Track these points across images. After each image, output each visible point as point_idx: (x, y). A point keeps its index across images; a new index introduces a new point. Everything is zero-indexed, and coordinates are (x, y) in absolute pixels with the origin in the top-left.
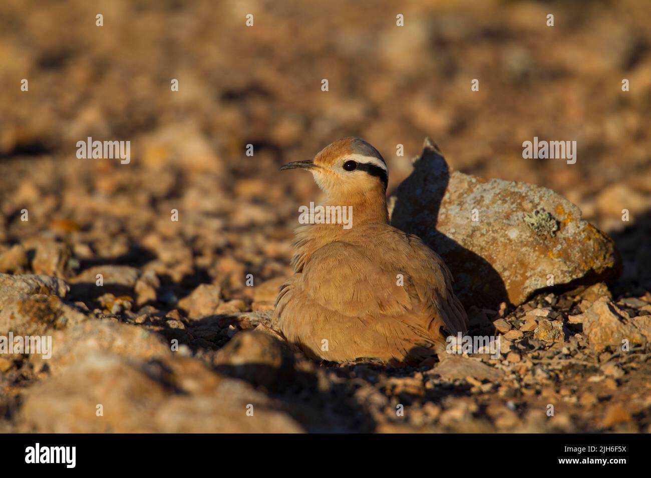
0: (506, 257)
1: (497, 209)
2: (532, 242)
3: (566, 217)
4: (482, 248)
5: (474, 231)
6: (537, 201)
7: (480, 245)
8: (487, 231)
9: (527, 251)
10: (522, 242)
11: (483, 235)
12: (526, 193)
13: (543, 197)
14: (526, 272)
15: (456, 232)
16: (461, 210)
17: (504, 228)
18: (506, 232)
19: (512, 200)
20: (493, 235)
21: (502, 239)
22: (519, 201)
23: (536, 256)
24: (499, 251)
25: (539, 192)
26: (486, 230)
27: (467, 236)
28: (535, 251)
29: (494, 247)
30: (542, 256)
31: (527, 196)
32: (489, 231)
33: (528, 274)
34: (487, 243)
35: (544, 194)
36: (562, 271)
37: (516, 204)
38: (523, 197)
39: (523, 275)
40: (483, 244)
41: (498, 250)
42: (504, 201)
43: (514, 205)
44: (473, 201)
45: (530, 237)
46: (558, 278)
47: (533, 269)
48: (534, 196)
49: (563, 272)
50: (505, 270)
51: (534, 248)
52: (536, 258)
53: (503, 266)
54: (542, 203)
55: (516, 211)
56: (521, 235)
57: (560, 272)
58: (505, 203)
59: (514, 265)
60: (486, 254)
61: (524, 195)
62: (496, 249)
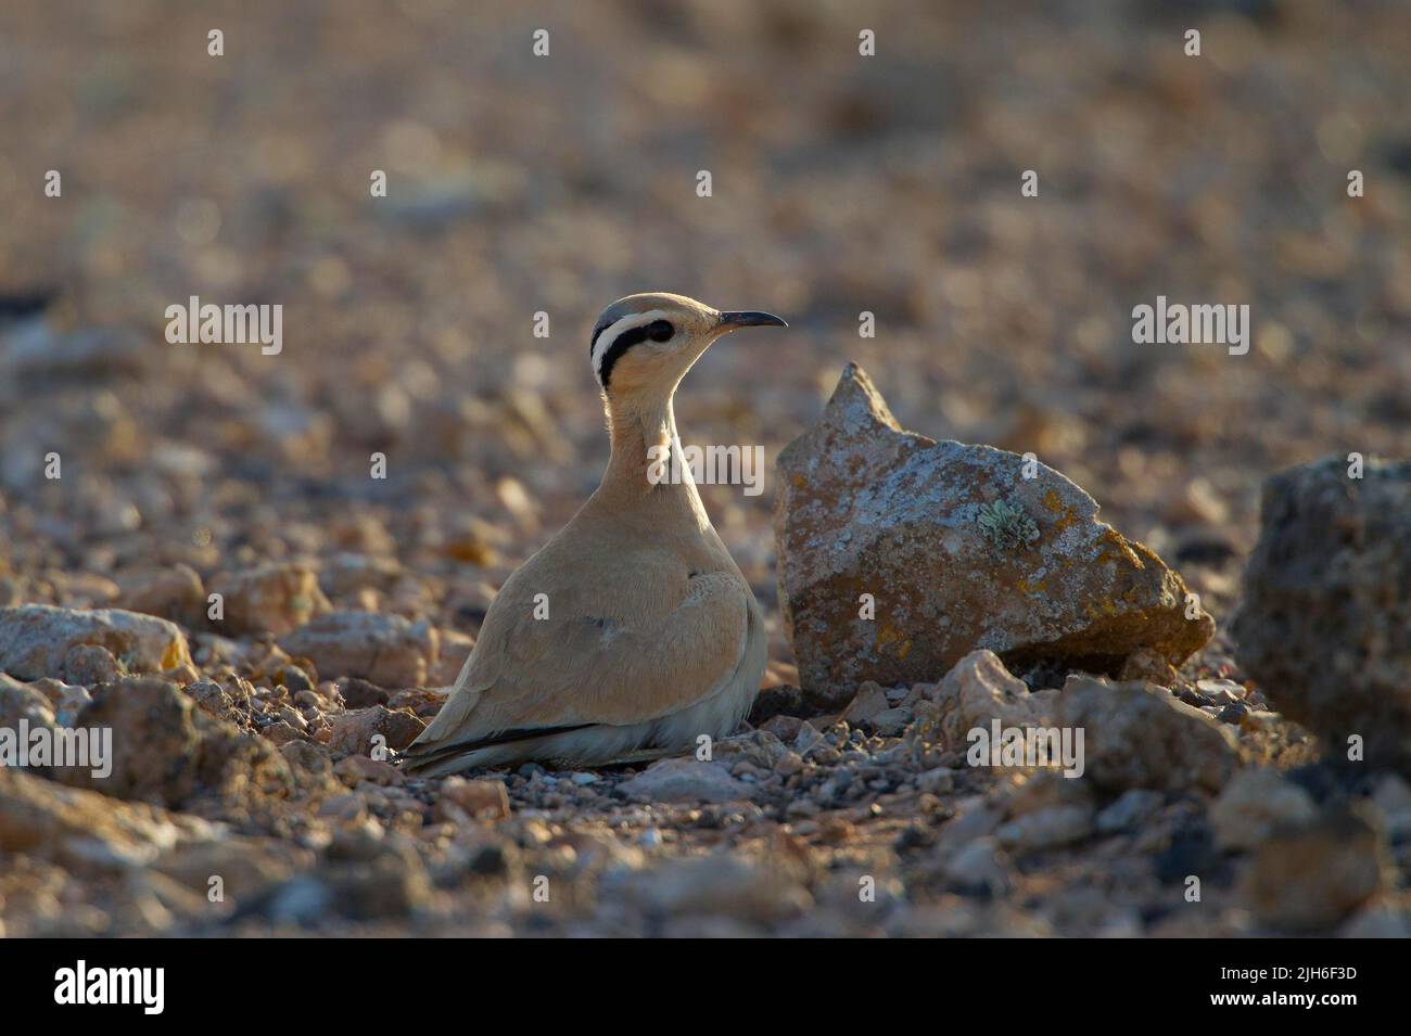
0: (941, 590)
1: (932, 499)
2: (987, 561)
3: (1064, 516)
4: (897, 572)
5: (880, 538)
7: (892, 566)
8: (906, 539)
9: (979, 578)
10: (969, 560)
11: (897, 546)
12: (991, 469)
14: (979, 618)
15: (851, 540)
16: (874, 498)
17: (936, 533)
18: (941, 542)
19: (964, 481)
20: (917, 546)
21: (933, 555)
22: (975, 483)
23: (996, 589)
24: (930, 578)
25: (1015, 466)
26: (904, 537)
27: (867, 548)
28: (992, 580)
29: (919, 570)
30: (1008, 589)
31: (993, 473)
32: (910, 538)
33: (984, 624)
34: (906, 561)
36: (1041, 618)
37: (968, 488)
38: (986, 476)
39: (974, 624)
40: (898, 563)
41: (928, 576)
42: (949, 482)
43: (966, 491)
44: (896, 483)
45: (982, 551)
46: (1036, 632)
47: (994, 614)
48: (1005, 473)
49: (1045, 621)
50: (941, 614)
51: (992, 574)
52: (996, 593)
53: (937, 608)
54: (1018, 487)
55: (967, 502)
56: (968, 548)
57: (1038, 620)
58: (950, 486)
59: (957, 606)
61: (987, 471)
62: (924, 574)
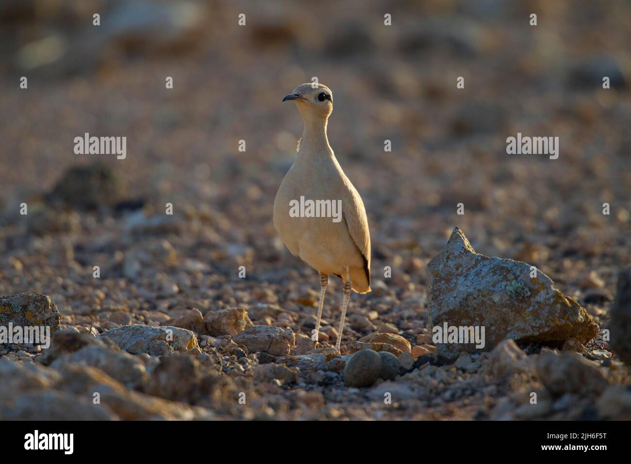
0: (492, 316)
1: (488, 280)
2: (510, 304)
3: (540, 286)
4: (475, 309)
5: (468, 295)
6: (518, 273)
7: (473, 307)
8: (478, 296)
9: (506, 311)
10: (502, 304)
11: (475, 298)
13: (524, 270)
14: (507, 327)
15: (456, 296)
16: (465, 280)
17: (490, 293)
18: (491, 297)
19: (500, 273)
20: (482, 298)
21: (489, 302)
22: (505, 274)
23: (514, 315)
24: (487, 311)
25: (521, 267)
27: (463, 299)
28: (512, 311)
29: (483, 308)
30: (518, 315)
31: (512, 270)
32: (480, 295)
33: (509, 329)
34: (478, 305)
35: (524, 269)
36: (531, 326)
37: (502, 275)
38: (509, 271)
39: (505, 329)
40: (475, 305)
42: (495, 274)
43: (501, 277)
44: (474, 274)
45: (508, 300)
46: (529, 332)
47: (513, 325)
48: (516, 270)
49: (532, 327)
50: (492, 325)
51: (512, 309)
52: (513, 317)
53: (490, 323)
54: (522, 275)
55: (502, 281)
56: (502, 299)
57: (530, 328)
58: (495, 275)
59: (498, 322)
60: (478, 313)
61: (510, 269)
62: (485, 310)
